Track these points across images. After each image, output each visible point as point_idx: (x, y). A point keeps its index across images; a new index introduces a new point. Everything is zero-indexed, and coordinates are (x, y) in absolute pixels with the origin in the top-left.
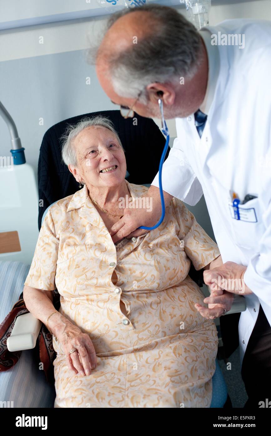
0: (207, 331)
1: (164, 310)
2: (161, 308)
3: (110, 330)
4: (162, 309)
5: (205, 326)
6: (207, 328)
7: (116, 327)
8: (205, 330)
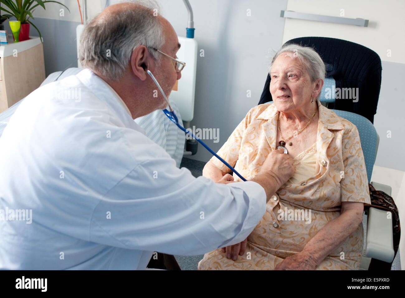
0: (350, 261)
1: (317, 227)
2: (315, 224)
3: (260, 226)
4: (315, 226)
5: (350, 255)
6: (352, 258)
7: (266, 226)
8: (348, 259)
